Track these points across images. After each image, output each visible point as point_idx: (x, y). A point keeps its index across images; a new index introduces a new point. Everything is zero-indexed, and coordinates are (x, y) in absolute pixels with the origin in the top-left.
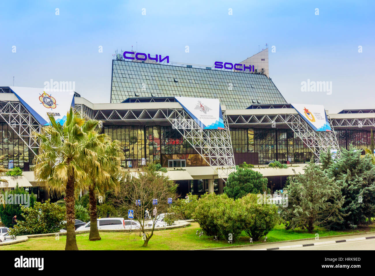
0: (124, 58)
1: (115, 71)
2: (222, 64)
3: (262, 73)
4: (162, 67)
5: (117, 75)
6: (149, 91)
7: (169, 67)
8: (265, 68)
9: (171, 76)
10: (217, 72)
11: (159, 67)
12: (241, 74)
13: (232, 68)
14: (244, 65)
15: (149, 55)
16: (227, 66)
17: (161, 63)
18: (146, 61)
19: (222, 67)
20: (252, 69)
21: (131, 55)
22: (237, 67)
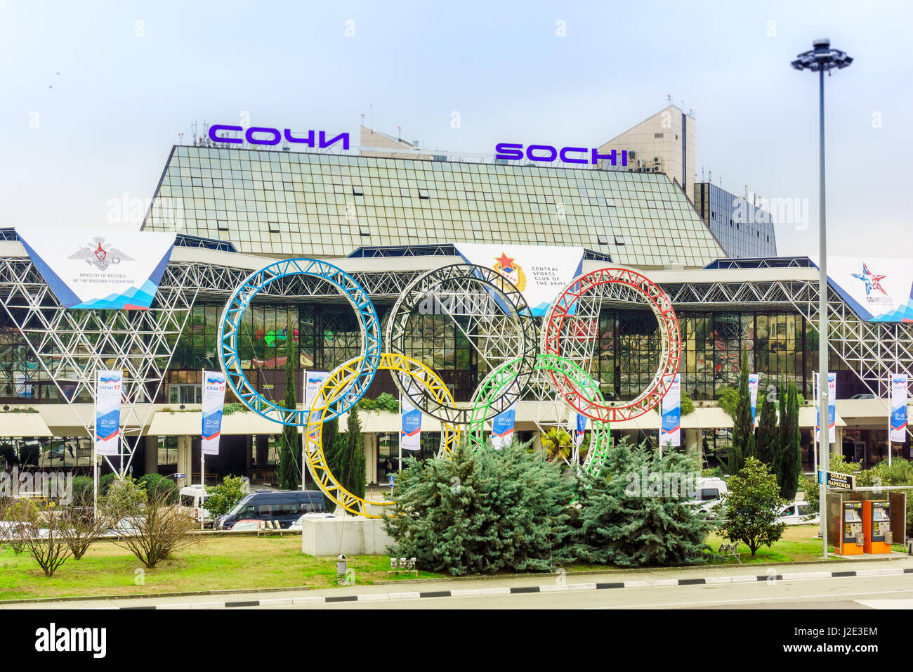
0: (212, 142)
1: (172, 171)
2: (521, 150)
3: (655, 169)
4: (324, 159)
5: (175, 181)
6: (263, 217)
7: (344, 161)
8: (663, 155)
9: (347, 181)
10: (500, 170)
11: (314, 159)
12: (578, 173)
13: (552, 159)
14: (594, 151)
15: (287, 132)
16: (536, 153)
17: (324, 150)
18: (279, 147)
19: (520, 156)
20: (619, 159)
21: (232, 134)
22: (568, 155)
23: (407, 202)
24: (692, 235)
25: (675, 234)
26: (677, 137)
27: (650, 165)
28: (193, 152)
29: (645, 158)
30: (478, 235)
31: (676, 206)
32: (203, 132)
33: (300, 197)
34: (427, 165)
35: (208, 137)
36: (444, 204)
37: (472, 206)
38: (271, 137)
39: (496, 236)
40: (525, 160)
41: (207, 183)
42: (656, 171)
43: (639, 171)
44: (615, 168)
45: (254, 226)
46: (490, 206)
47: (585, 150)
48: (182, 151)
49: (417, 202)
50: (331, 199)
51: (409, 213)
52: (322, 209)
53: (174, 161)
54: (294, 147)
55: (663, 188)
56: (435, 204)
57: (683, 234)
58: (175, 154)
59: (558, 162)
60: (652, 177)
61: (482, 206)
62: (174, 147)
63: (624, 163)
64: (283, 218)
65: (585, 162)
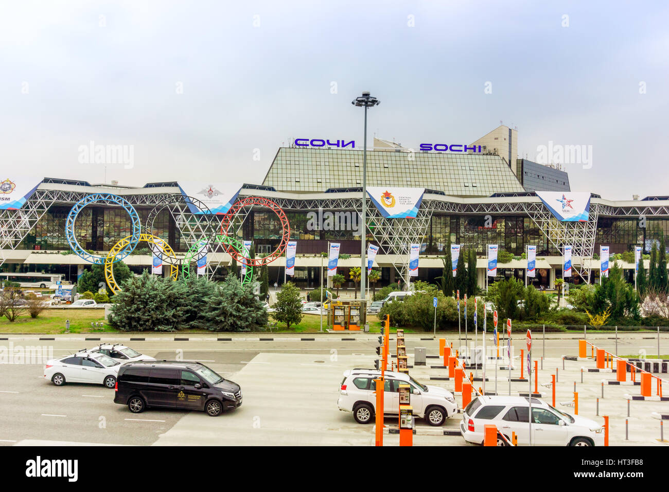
1: (278, 158)
3: (494, 153)
4: (343, 152)
5: (279, 162)
6: (315, 176)
7: (352, 153)
8: (498, 147)
9: (352, 161)
10: (422, 155)
11: (339, 152)
12: (458, 156)
13: (446, 150)
14: (466, 146)
15: (328, 141)
16: (438, 147)
17: (344, 148)
18: (324, 147)
19: (431, 149)
20: (477, 149)
21: (304, 142)
22: (453, 148)
23: (378, 170)
24: (509, 182)
25: (501, 182)
26: (505, 139)
27: (492, 152)
28: (288, 150)
29: (490, 148)
30: (409, 183)
31: (503, 169)
32: (292, 142)
33: (331, 168)
34: (393, 154)
35: (294, 144)
36: (395, 170)
37: (407, 170)
38: (321, 143)
39: (417, 183)
40: (433, 151)
41: (293, 163)
42: (494, 154)
43: (487, 154)
44: (475, 153)
45: (311, 180)
46: (416, 171)
47: (461, 146)
48: (283, 150)
49: (382, 170)
50: (345, 169)
51: (379, 174)
52: (341, 173)
53: (280, 154)
54: (332, 147)
55: (497, 162)
56: (390, 170)
57: (505, 182)
58: (280, 151)
59: (448, 151)
60: (492, 157)
61: (412, 171)
62: (280, 148)
63: (480, 151)
64: (323, 177)
65: (461, 151)
